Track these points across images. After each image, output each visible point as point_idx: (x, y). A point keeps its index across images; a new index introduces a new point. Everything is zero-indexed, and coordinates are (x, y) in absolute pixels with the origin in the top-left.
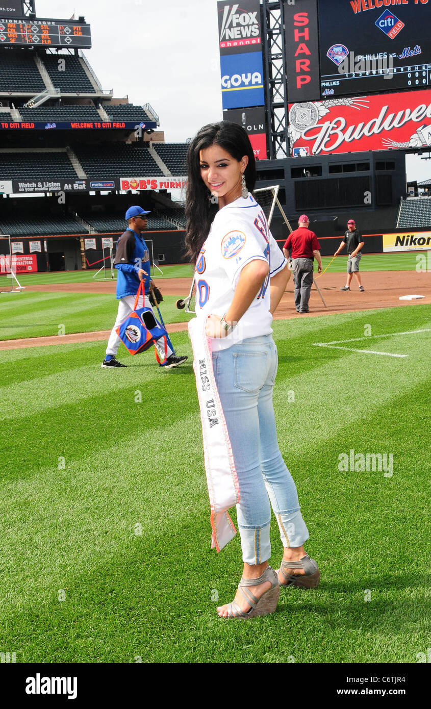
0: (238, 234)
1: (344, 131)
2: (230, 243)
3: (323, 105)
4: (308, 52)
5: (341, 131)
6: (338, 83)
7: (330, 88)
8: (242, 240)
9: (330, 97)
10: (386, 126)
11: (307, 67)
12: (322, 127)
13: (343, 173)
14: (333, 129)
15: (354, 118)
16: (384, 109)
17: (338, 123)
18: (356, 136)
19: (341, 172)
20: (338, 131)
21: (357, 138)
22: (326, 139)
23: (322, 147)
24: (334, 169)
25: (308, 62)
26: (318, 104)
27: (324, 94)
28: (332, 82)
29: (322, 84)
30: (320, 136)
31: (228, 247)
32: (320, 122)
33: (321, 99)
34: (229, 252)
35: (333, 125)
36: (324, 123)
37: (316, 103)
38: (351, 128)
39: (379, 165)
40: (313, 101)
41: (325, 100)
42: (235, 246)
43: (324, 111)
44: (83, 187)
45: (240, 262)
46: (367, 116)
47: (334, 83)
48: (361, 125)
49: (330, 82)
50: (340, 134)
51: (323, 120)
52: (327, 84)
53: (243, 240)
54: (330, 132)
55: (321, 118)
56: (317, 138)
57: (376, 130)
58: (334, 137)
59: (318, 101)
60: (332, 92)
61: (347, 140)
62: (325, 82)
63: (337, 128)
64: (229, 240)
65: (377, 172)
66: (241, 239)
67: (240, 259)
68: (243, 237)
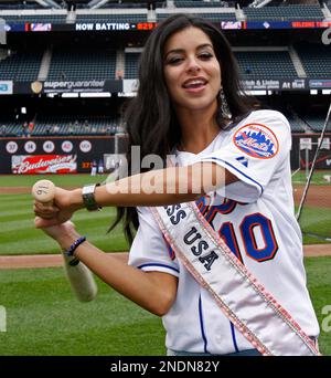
0: (273, 141)
2: (254, 136)
8: (269, 150)
31: (248, 136)
34: (245, 142)
42: (256, 146)
44: (302, 85)
45: (238, 165)
53: (272, 152)
64: (257, 133)
66: (270, 147)
67: (246, 164)
68: (274, 149)
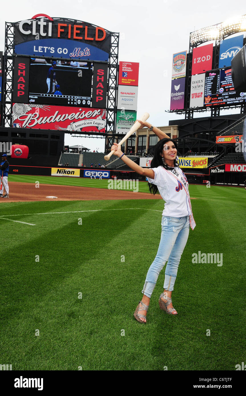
1: (38, 119)
3: (29, 106)
4: (24, 81)
5: (37, 119)
6: (37, 97)
7: (33, 99)
9: (32, 103)
10: (57, 119)
11: (23, 88)
12: (28, 116)
13: (36, 138)
14: (33, 117)
15: (43, 114)
16: (57, 112)
17: (36, 115)
18: (43, 122)
19: (35, 137)
20: (35, 118)
21: (44, 123)
22: (29, 121)
23: (27, 124)
24: (31, 135)
25: (24, 86)
26: (27, 105)
27: (30, 101)
28: (34, 96)
29: (30, 97)
30: (27, 119)
32: (27, 113)
33: (29, 103)
35: (33, 115)
36: (29, 114)
37: (26, 105)
38: (41, 118)
39: (53, 137)
40: (25, 103)
41: (30, 104)
43: (29, 109)
46: (49, 114)
47: (35, 97)
48: (46, 118)
49: (33, 96)
50: (36, 120)
51: (28, 113)
52: (32, 97)
54: (31, 118)
55: (27, 111)
56: (25, 120)
57: (52, 121)
58: (33, 121)
59: (27, 104)
60: (34, 101)
61: (39, 123)
62: (31, 96)
63: (35, 117)
65: (52, 140)
